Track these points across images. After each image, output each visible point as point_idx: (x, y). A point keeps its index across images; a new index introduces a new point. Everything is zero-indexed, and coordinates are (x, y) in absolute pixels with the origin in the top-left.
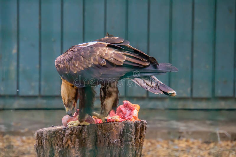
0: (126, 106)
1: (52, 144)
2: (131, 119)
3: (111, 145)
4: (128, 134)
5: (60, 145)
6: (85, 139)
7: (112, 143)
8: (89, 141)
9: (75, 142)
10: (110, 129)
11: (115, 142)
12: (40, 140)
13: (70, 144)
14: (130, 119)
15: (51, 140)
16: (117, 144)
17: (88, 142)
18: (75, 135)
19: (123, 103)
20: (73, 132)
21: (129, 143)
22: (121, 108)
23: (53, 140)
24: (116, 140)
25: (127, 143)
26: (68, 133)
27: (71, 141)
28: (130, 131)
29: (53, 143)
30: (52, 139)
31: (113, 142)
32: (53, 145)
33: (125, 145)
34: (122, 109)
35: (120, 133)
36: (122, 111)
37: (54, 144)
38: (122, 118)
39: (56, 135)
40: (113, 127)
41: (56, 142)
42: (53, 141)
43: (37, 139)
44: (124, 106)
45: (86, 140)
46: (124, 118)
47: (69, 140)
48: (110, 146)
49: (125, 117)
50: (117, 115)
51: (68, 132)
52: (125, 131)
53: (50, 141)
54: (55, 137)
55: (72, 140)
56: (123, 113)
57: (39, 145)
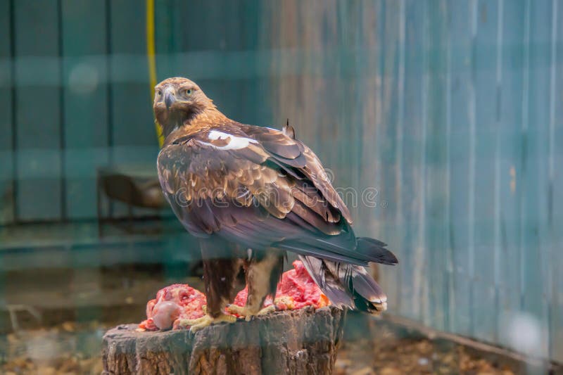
0: (302, 273)
1: (158, 368)
2: (319, 301)
3: (292, 363)
4: (324, 336)
5: (180, 368)
6: (238, 352)
7: (293, 358)
8: (249, 358)
9: (216, 361)
10: (285, 328)
11: (298, 355)
12: (123, 362)
13: (207, 367)
14: (315, 302)
15: (157, 359)
16: (303, 360)
17: (247, 360)
18: (216, 345)
19: (293, 267)
20: (212, 340)
21: (326, 357)
22: (292, 278)
23: (162, 360)
24: (299, 352)
25: (323, 356)
26: (200, 341)
27: (208, 360)
28: (326, 329)
29: (159, 365)
30: (159, 357)
31: (295, 357)
32: (160, 369)
33: (318, 362)
34: (296, 281)
35: (305, 335)
36: (295, 285)
37: (164, 369)
38: (299, 301)
39: (168, 347)
40: (289, 323)
41: (168, 363)
42: (160, 361)
43: (115, 360)
44: (298, 272)
45: (243, 356)
46: (302, 299)
47: (203, 357)
48: (290, 365)
49: (306, 297)
50: (284, 293)
51: (201, 339)
52: (318, 329)
53: (153, 361)
54: (167, 351)
55: (210, 357)
56: (299, 290)
57: (121, 372)
